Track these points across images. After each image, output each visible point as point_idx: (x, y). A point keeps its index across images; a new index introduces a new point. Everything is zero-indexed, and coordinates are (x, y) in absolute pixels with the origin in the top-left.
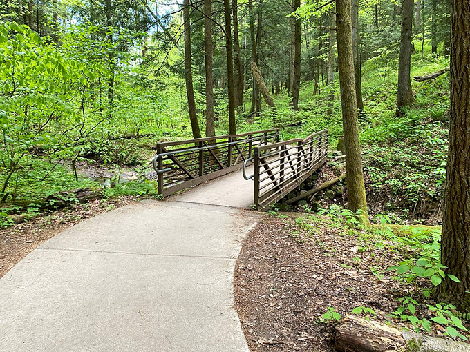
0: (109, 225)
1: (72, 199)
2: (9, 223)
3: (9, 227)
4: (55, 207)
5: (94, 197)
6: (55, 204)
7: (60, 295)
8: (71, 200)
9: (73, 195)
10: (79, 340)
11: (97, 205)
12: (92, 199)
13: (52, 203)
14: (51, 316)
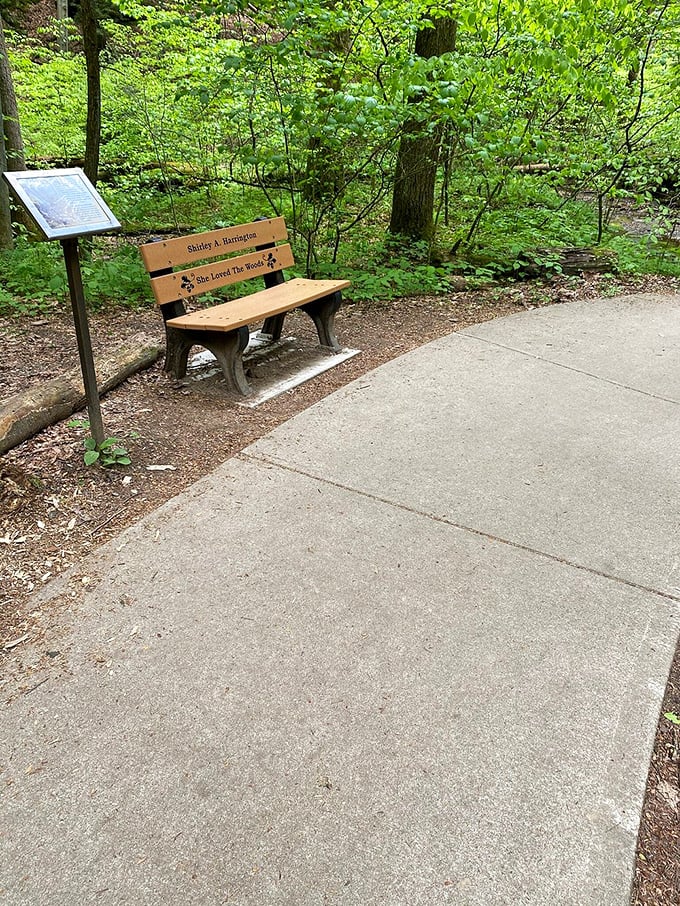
0: (589, 320)
1: (551, 264)
2: (443, 286)
3: (442, 294)
4: (522, 275)
5: (595, 268)
6: (522, 269)
7: (446, 404)
8: (549, 264)
9: (557, 257)
10: (433, 466)
11: (595, 283)
12: (590, 270)
13: (516, 266)
14: (420, 424)
